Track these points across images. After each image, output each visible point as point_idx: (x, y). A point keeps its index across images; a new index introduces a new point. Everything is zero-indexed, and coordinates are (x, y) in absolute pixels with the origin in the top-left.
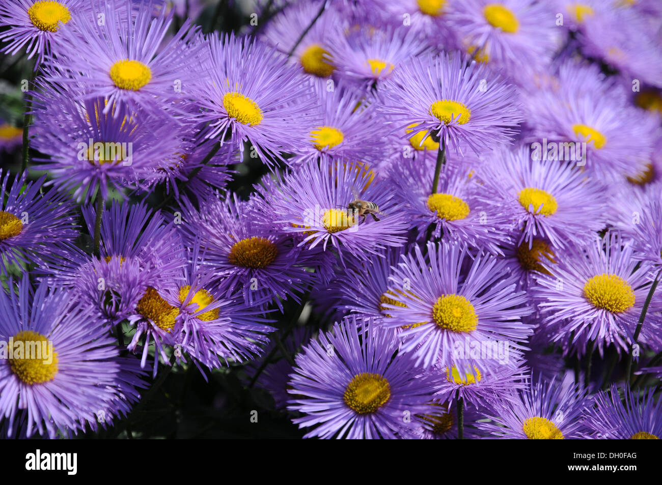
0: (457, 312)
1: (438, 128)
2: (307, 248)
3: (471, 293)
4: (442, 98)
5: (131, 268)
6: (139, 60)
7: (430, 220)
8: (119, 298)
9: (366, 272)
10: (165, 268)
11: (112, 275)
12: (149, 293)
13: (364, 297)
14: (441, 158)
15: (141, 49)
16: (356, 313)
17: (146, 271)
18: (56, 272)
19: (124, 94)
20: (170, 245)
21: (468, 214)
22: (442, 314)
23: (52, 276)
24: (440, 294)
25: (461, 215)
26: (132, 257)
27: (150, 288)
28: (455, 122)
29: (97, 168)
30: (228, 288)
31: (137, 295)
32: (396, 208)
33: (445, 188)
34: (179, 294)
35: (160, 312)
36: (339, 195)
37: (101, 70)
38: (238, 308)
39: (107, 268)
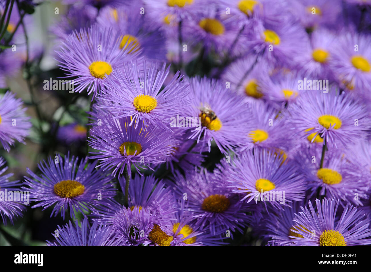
0: (334, 241)
1: (322, 132)
2: (246, 201)
3: (342, 229)
4: (324, 113)
5: (145, 214)
6: (150, 95)
7: (319, 184)
8: (138, 231)
9: (281, 214)
10: (164, 214)
11: (134, 218)
12: (156, 228)
13: (280, 230)
14: (325, 148)
15: (151, 89)
16: (275, 239)
17: (153, 215)
18: (103, 216)
19: (141, 115)
20: (168, 200)
21: (341, 180)
22: (325, 242)
23: (101, 217)
24: (324, 229)
25: (337, 181)
26: (145, 207)
27: (156, 225)
28: (332, 128)
29: (125, 158)
30: (201, 224)
31: (149, 229)
32: (299, 177)
33: (327, 165)
34: (173, 228)
35: (162, 239)
36: (265, 171)
37: (128, 101)
38: (207, 236)
39: (131, 214)
